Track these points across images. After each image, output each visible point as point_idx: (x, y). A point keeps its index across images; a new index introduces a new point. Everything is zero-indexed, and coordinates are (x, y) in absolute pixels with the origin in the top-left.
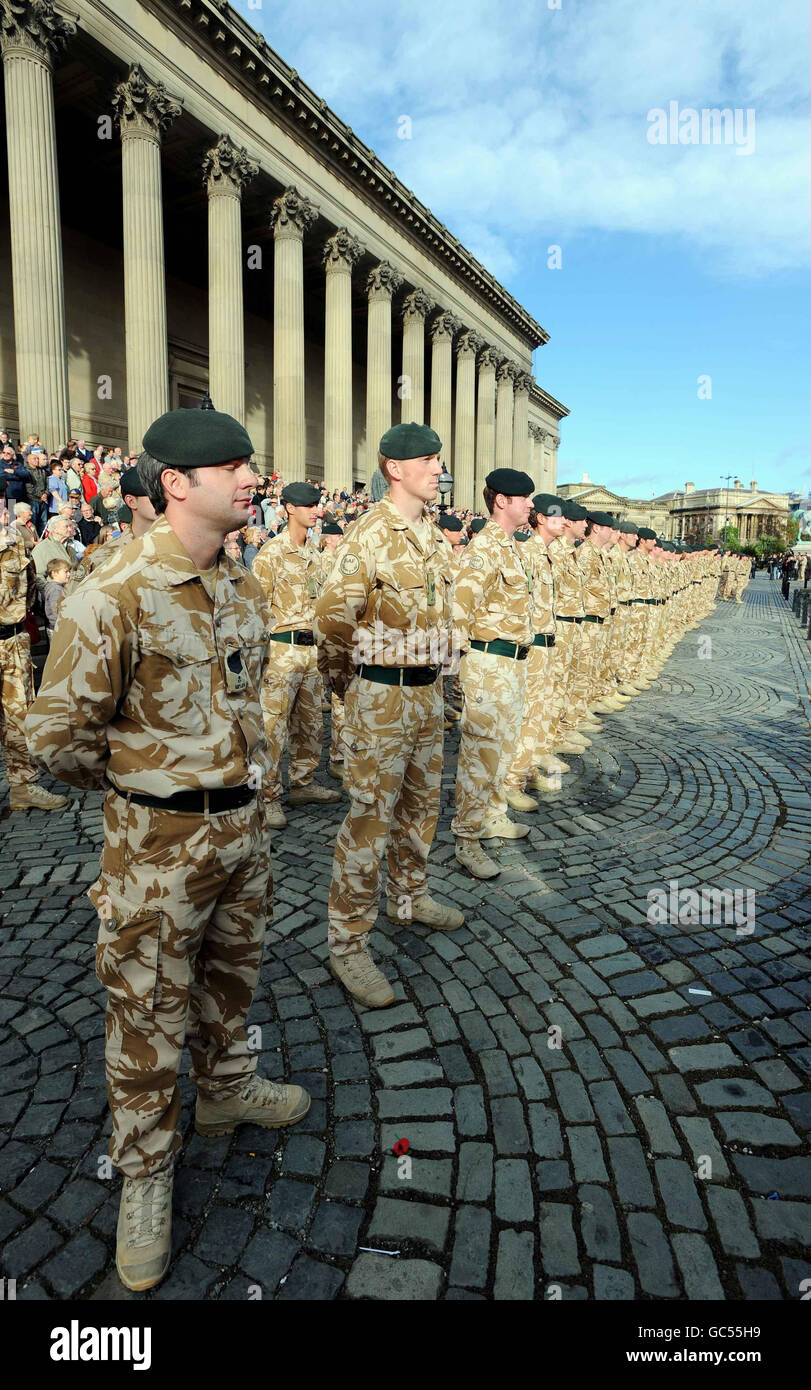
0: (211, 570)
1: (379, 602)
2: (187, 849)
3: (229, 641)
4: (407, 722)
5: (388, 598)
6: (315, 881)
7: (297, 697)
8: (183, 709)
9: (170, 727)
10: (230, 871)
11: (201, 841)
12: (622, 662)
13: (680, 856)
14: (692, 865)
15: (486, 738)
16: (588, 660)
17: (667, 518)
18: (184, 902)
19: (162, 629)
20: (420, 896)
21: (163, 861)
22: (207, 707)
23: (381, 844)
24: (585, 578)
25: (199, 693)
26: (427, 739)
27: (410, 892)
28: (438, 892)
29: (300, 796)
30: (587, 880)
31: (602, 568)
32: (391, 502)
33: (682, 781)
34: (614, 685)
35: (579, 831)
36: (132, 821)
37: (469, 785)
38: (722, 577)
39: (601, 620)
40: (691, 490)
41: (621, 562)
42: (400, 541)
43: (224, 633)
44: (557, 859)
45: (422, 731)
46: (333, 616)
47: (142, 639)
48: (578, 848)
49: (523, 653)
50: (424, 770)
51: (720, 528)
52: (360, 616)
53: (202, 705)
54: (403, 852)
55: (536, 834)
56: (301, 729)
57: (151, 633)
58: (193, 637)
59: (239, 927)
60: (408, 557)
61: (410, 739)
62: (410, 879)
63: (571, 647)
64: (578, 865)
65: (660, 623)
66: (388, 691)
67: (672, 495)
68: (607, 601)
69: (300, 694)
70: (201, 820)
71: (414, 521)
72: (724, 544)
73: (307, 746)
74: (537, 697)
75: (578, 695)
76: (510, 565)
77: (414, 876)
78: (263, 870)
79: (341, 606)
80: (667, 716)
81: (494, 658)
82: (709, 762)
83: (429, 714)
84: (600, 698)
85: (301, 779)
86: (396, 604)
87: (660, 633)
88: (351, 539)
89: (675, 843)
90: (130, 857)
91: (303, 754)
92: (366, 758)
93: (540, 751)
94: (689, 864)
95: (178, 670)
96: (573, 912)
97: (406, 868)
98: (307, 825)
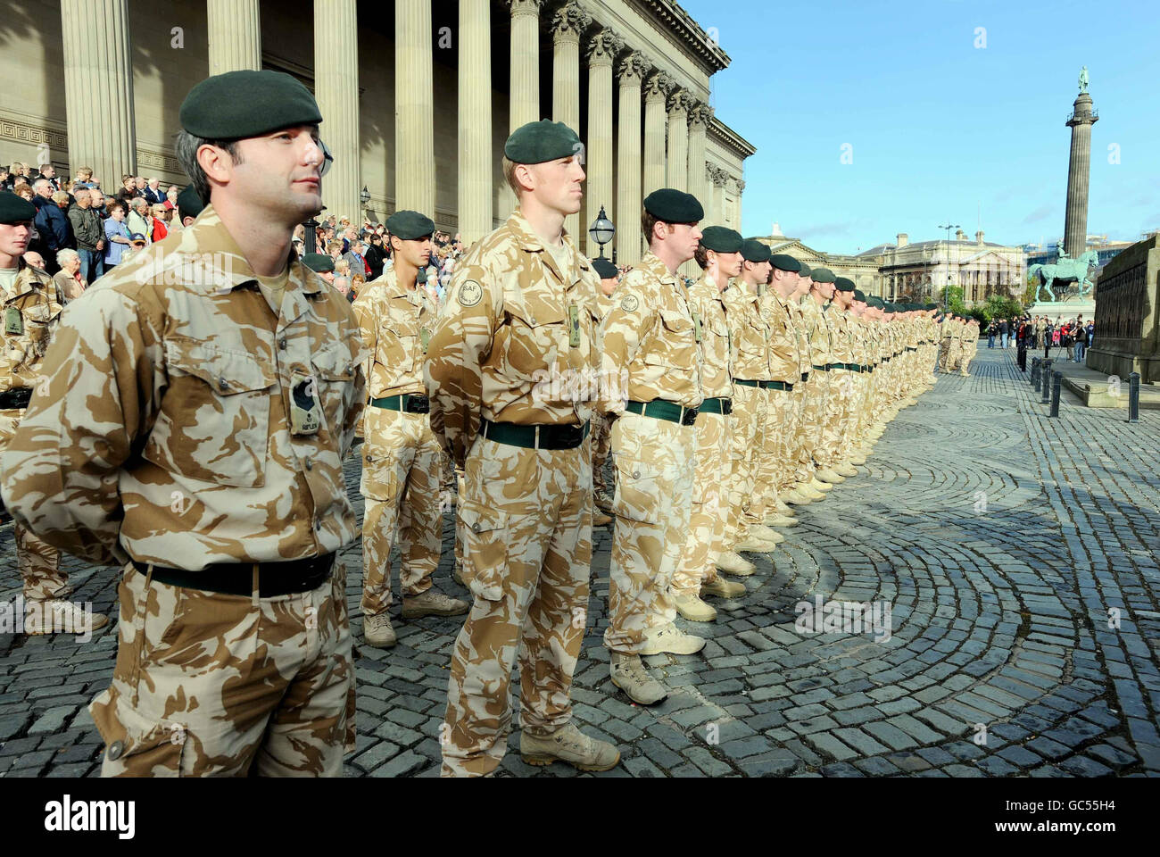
0: (277, 277)
1: (507, 342)
2: (227, 644)
3: (298, 368)
4: (545, 495)
5: (519, 336)
6: (430, 712)
7: (409, 479)
8: (227, 450)
9: (208, 476)
10: (289, 677)
11: (247, 634)
12: (820, 441)
13: (895, 674)
14: (912, 685)
15: (645, 523)
16: (775, 437)
17: (876, 277)
18: (218, 718)
19: (199, 343)
20: (562, 725)
21: (192, 660)
22: (260, 451)
23: (509, 653)
24: (770, 334)
25: (249, 432)
26: (573, 518)
27: (550, 721)
28: (587, 723)
29: (413, 607)
30: (778, 705)
31: (788, 322)
32: (522, 217)
33: (897, 583)
34: (810, 470)
35: (767, 644)
36: (152, 606)
37: (625, 584)
38: (943, 345)
39: (789, 387)
40: (903, 243)
41: (815, 317)
42: (533, 266)
43: (289, 358)
44: (740, 679)
45: (563, 509)
46: (449, 358)
47: (168, 356)
48: (766, 665)
49: (690, 418)
50: (569, 560)
51: (940, 288)
52: (484, 359)
53: (255, 448)
54: (542, 668)
55: (713, 649)
56: (414, 519)
57: (181, 347)
58: (244, 358)
59: (304, 757)
60: (544, 285)
61: (549, 517)
62: (550, 703)
63: (754, 417)
64: (766, 686)
65: (867, 395)
66: (519, 454)
67: (880, 249)
68: (795, 362)
69: (411, 476)
70: (247, 605)
71: (551, 242)
72: (947, 304)
73: (422, 542)
74: (711, 477)
75: (764, 481)
76: (673, 307)
77: (555, 700)
78: (339, 679)
79: (459, 345)
80: (878, 506)
81: (653, 422)
82: (930, 560)
83: (573, 486)
84: (794, 485)
85: (416, 584)
86: (530, 344)
87: (867, 407)
88: (472, 261)
89: (890, 658)
90: (148, 654)
91: (417, 552)
92: (491, 542)
93: (717, 546)
94: (906, 684)
95: (220, 400)
96: (760, 744)
97: (544, 688)
98: (422, 642)
